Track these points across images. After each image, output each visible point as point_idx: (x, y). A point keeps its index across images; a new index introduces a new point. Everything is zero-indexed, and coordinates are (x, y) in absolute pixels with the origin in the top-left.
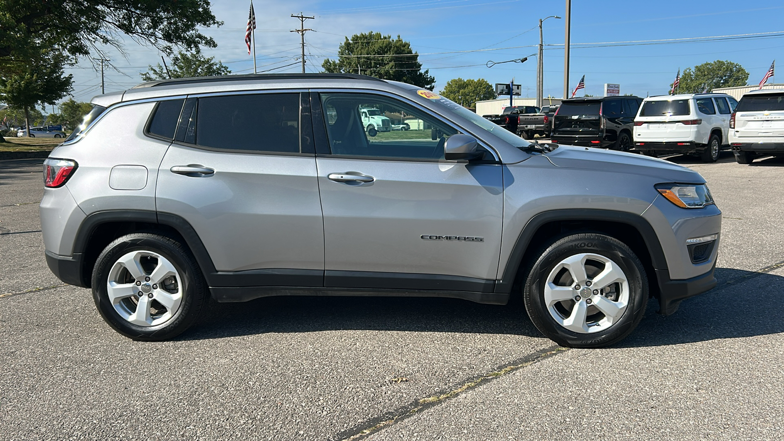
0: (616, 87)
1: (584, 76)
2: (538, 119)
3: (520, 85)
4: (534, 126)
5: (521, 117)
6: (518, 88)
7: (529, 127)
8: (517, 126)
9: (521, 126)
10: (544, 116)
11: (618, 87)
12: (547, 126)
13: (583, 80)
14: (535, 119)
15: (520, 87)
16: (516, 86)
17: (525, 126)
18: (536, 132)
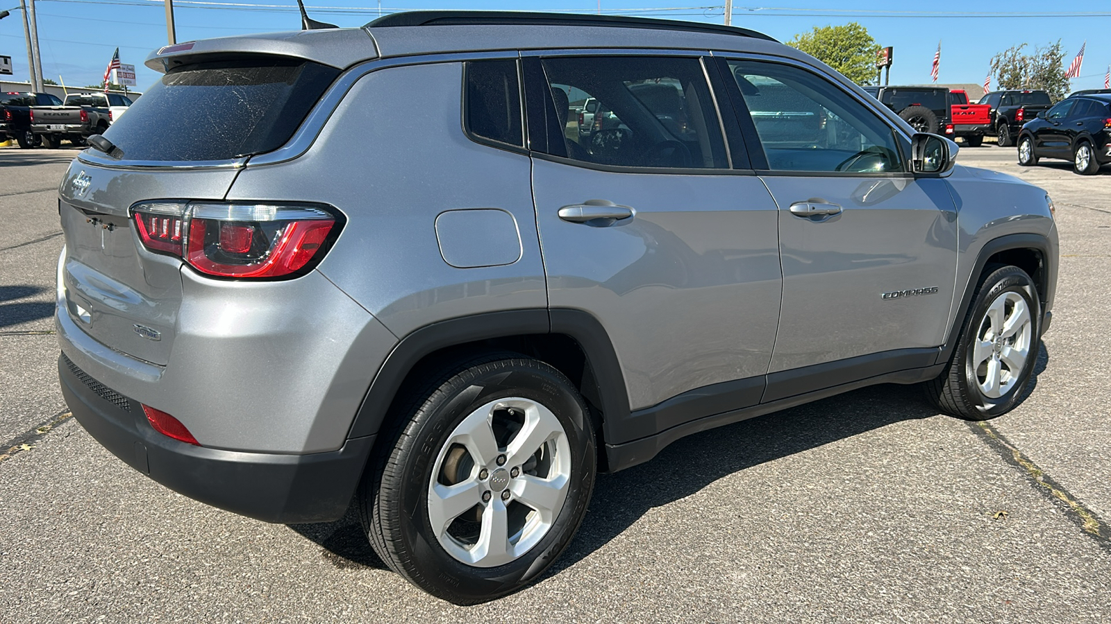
0: (129, 69)
1: (118, 49)
2: (68, 114)
3: (10, 58)
4: (62, 126)
5: (34, 111)
6: (6, 63)
7: (53, 127)
8: (29, 126)
9: (37, 125)
10: (79, 111)
11: (133, 70)
12: (86, 126)
13: (117, 55)
14: (62, 114)
15: (8, 59)
16: (3, 59)
17: (46, 126)
18: (65, 135)
